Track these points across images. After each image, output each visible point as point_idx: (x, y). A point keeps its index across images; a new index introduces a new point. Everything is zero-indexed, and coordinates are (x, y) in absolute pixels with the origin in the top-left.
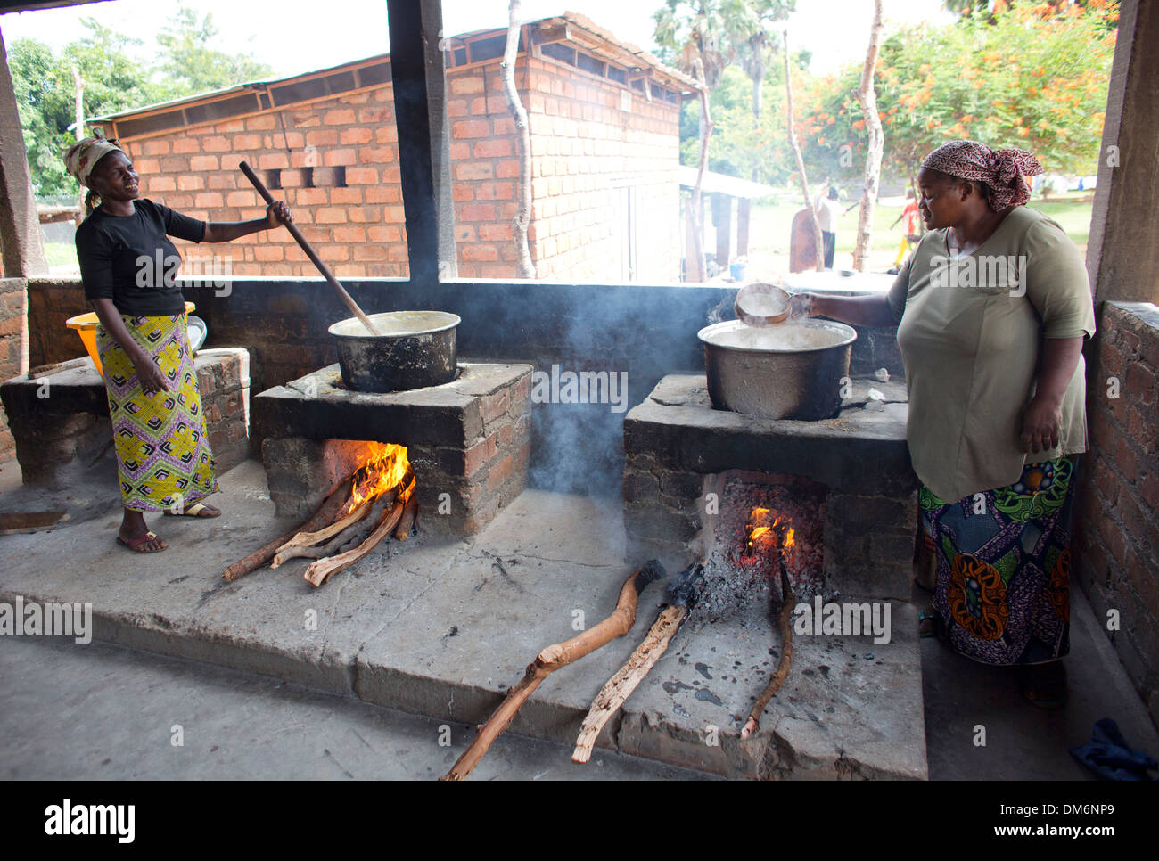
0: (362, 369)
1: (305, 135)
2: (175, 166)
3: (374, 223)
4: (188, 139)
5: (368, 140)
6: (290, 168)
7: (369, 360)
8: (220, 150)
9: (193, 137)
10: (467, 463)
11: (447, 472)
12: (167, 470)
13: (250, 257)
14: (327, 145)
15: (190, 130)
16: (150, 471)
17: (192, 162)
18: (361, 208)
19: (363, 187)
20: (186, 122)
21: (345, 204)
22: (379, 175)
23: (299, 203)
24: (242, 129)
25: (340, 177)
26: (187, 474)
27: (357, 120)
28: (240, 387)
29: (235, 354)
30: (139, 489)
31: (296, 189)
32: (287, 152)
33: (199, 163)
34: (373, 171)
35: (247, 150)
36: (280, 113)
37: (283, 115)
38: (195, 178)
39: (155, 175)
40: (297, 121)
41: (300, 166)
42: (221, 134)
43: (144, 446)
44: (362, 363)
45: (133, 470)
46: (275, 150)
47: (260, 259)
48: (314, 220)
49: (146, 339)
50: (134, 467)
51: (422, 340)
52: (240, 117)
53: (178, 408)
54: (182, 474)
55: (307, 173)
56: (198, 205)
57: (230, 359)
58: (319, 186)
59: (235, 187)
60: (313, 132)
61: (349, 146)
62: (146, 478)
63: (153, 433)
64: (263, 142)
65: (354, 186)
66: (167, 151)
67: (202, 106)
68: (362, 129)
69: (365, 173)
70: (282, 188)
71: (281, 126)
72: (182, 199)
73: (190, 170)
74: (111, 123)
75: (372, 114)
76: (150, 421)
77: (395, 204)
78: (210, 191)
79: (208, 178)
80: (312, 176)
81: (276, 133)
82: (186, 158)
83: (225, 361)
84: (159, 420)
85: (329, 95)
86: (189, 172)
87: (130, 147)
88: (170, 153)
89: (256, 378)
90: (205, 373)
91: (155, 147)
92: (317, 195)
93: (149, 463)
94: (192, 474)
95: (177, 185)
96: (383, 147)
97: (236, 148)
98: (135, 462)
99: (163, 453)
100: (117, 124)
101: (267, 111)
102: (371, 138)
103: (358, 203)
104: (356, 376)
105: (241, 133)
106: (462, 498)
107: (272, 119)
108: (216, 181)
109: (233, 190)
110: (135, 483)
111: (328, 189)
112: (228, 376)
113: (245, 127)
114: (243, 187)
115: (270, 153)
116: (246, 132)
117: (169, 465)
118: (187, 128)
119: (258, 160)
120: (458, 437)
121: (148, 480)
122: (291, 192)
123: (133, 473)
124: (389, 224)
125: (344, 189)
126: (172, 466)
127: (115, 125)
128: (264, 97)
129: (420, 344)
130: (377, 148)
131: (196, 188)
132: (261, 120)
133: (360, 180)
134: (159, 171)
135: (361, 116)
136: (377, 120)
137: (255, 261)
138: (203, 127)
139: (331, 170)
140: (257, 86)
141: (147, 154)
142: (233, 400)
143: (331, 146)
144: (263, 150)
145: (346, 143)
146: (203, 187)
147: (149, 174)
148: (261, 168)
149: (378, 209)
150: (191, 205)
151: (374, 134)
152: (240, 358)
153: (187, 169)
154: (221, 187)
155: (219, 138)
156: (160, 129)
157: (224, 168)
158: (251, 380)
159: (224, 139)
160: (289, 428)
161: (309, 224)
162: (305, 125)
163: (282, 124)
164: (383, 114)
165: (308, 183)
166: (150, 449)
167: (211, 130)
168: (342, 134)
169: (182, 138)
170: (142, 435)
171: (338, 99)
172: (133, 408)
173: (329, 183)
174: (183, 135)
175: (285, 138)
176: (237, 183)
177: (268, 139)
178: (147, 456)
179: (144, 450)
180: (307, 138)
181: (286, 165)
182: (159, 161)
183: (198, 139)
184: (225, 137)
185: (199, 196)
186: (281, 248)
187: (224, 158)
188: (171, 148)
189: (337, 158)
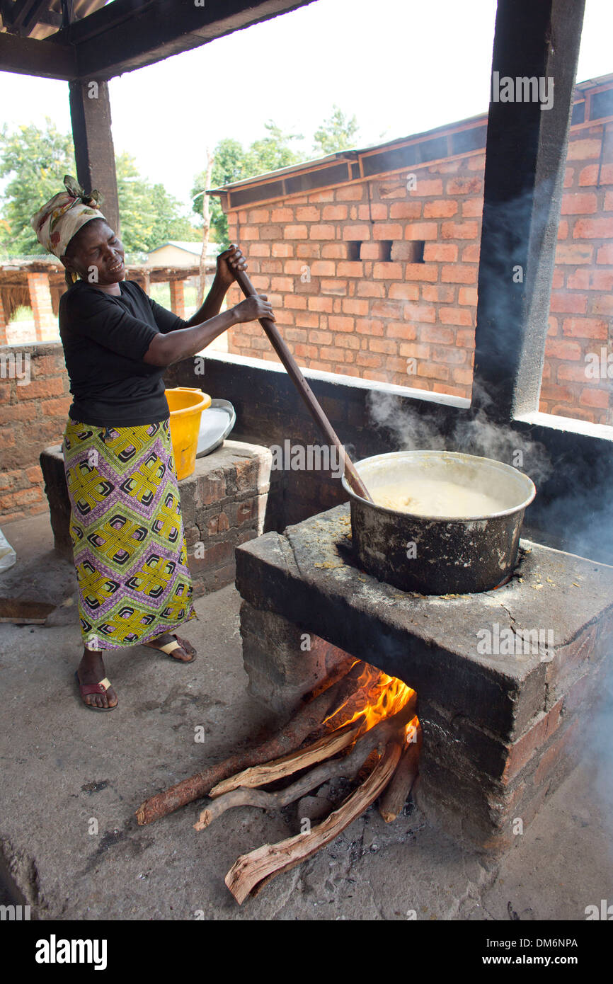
0: (375, 548)
1: (389, 206)
2: (271, 234)
3: (447, 304)
4: (284, 209)
5: (452, 214)
6: (371, 241)
7: (387, 540)
8: (311, 220)
9: (289, 207)
10: (508, 763)
11: (473, 762)
12: (131, 607)
13: (324, 326)
14: (410, 218)
15: (288, 200)
16: (113, 610)
17: (286, 230)
18: (434, 286)
19: (439, 264)
20: (284, 193)
21: (418, 281)
22: (458, 253)
23: (374, 277)
24: (332, 200)
25: (418, 252)
26: (155, 610)
27: (444, 191)
28: (257, 493)
29: (256, 456)
30: (99, 629)
31: (373, 261)
32: (370, 223)
33: (292, 232)
34: (453, 248)
35: (333, 221)
36: (368, 183)
37: (371, 186)
38: (287, 246)
39: (255, 242)
40: (383, 192)
41: (380, 239)
42: (313, 205)
43: (107, 583)
44: (376, 540)
45: (94, 608)
46: (359, 221)
47: (332, 329)
48: (387, 295)
49: (116, 458)
50: (95, 605)
51: (470, 527)
52: (330, 187)
53: (151, 538)
54: (148, 610)
55: (387, 246)
56: (286, 272)
57: (248, 461)
58: (396, 261)
59: (319, 257)
60: (397, 204)
61: (432, 219)
62: (108, 617)
63: (119, 568)
64: (349, 213)
65: (431, 263)
66: (266, 220)
67: (299, 176)
68: (448, 202)
69: (444, 250)
70: (361, 260)
71: (367, 197)
72: (273, 265)
73: (283, 238)
74: (226, 193)
75: (461, 185)
76: (116, 555)
77: (470, 285)
78: (298, 259)
79: (297, 247)
80: (391, 250)
81: (361, 204)
82: (281, 226)
83: (242, 464)
84: (126, 553)
85: (418, 164)
86: (282, 240)
87: (238, 216)
88: (268, 222)
89: (277, 483)
90: (215, 479)
91: (258, 216)
92: (393, 269)
93: (112, 601)
94: (160, 609)
95: (271, 252)
96: (467, 222)
97: (324, 219)
98: (96, 600)
99: (129, 589)
100: (232, 194)
101: (356, 181)
102: (456, 211)
103: (432, 281)
104: (366, 554)
105: (330, 203)
106: (489, 808)
107: (360, 190)
108: (304, 250)
109: (317, 259)
110: (95, 622)
111: (404, 263)
112: (243, 481)
113: (335, 198)
114: (326, 257)
115: (353, 224)
116: (335, 203)
117: (135, 602)
118: (285, 197)
119: (342, 231)
120: (504, 723)
121: (111, 619)
122: (369, 265)
123: (93, 611)
124: (461, 307)
125: (420, 265)
126: (138, 603)
127: (229, 196)
128: (355, 167)
129: (466, 533)
130: (461, 223)
131: (286, 256)
132: (349, 190)
133: (437, 257)
134: (258, 239)
135: (448, 187)
136: (466, 192)
137: (328, 329)
138: (299, 197)
139: (411, 244)
140: (349, 155)
141: (250, 222)
142: (246, 507)
143: (414, 218)
144: (349, 221)
145: (429, 216)
146: (292, 255)
147: (249, 241)
148: (345, 239)
149: (453, 289)
150: (280, 271)
151: (460, 208)
152: (261, 461)
153: (281, 238)
154: (306, 256)
155: (311, 208)
156: (263, 198)
157: (311, 238)
158: (272, 486)
159: (315, 209)
160: (269, 601)
161: (382, 298)
162: (391, 196)
163: (369, 196)
164: (473, 185)
165: (386, 257)
166: (114, 586)
167: (305, 201)
168: (426, 206)
169: (280, 208)
170: (106, 572)
171: (427, 169)
172: (97, 540)
173: (406, 258)
174: (281, 205)
175: (370, 210)
176: (321, 252)
177: (354, 210)
178: (110, 594)
179: (107, 587)
180: (391, 209)
181: (367, 237)
182: (259, 228)
183: (292, 209)
184: (316, 207)
185: (289, 262)
186: (352, 319)
187: (313, 228)
188: (270, 217)
189: (417, 232)
